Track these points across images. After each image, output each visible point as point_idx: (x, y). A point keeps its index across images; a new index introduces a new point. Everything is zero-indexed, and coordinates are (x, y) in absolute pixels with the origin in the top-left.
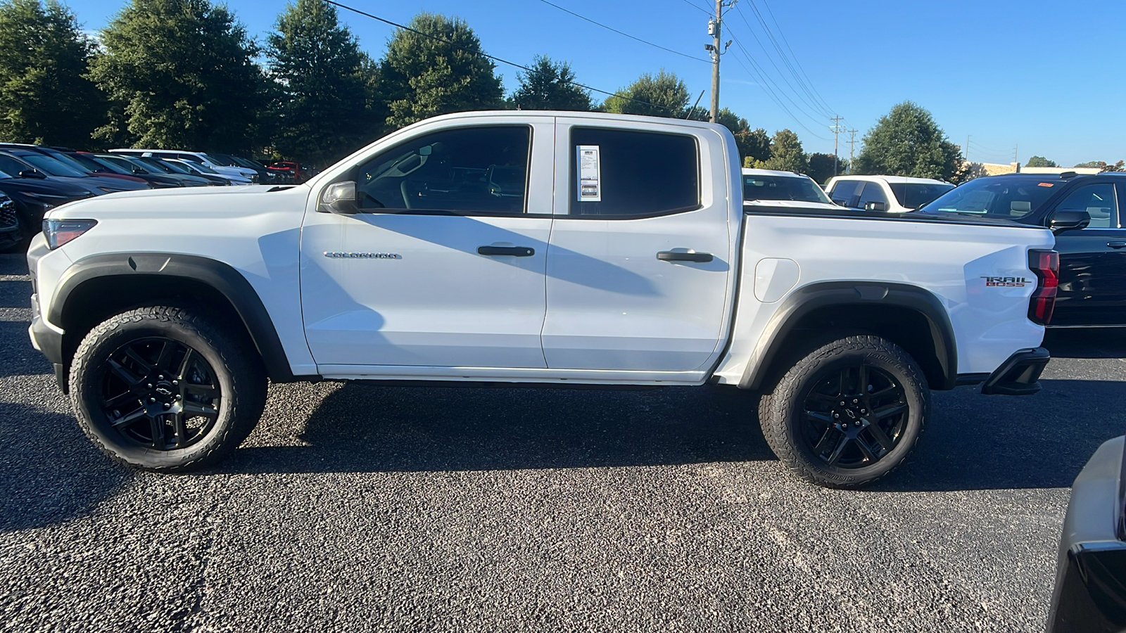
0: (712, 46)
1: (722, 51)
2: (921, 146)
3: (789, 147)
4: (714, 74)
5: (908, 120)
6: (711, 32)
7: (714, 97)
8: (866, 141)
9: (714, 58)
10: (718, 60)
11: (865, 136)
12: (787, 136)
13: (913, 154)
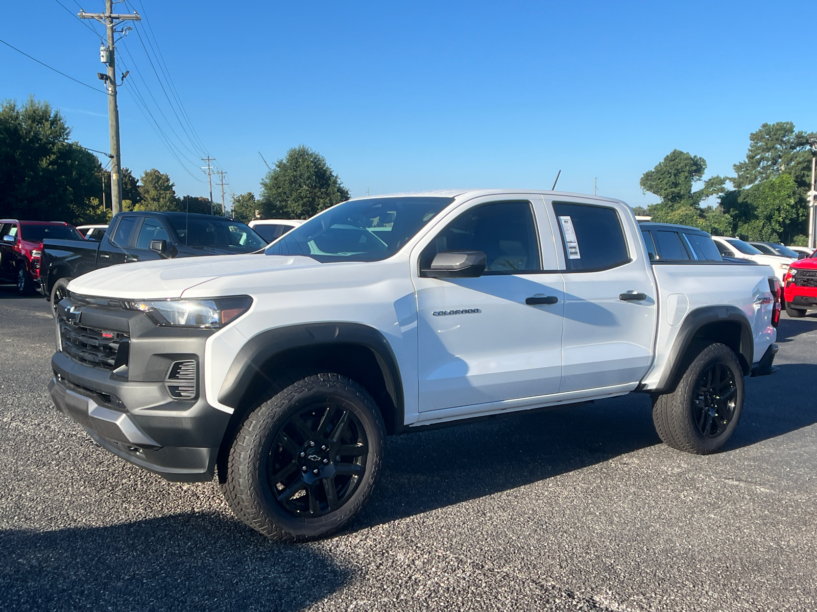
0: (106, 75)
1: (118, 81)
2: (320, 191)
3: (161, 189)
4: (111, 107)
5: (305, 165)
6: (103, 60)
7: (114, 134)
8: (265, 185)
9: (110, 89)
10: (115, 93)
11: (263, 180)
12: (157, 176)
13: (314, 199)
